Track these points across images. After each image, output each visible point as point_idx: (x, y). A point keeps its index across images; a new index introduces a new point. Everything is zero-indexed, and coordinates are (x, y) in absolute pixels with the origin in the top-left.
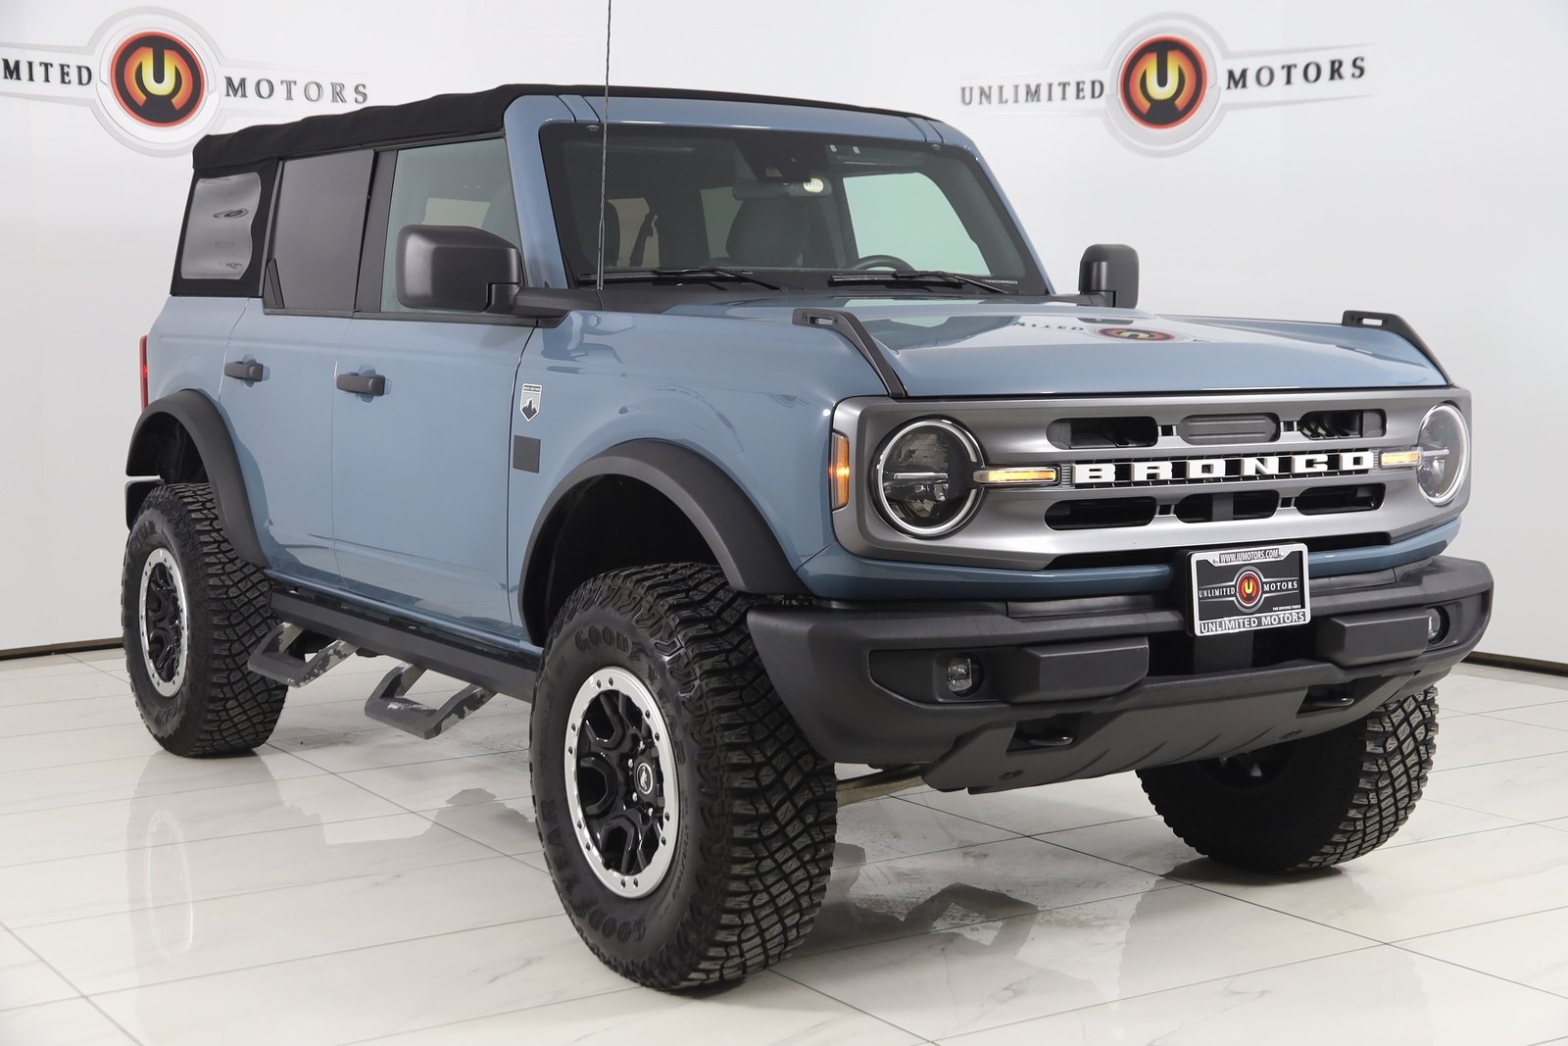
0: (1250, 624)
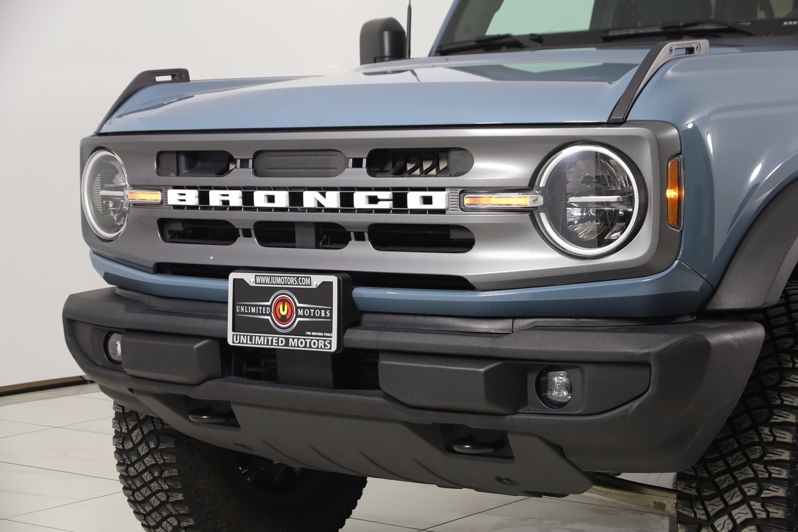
0: (278, 343)
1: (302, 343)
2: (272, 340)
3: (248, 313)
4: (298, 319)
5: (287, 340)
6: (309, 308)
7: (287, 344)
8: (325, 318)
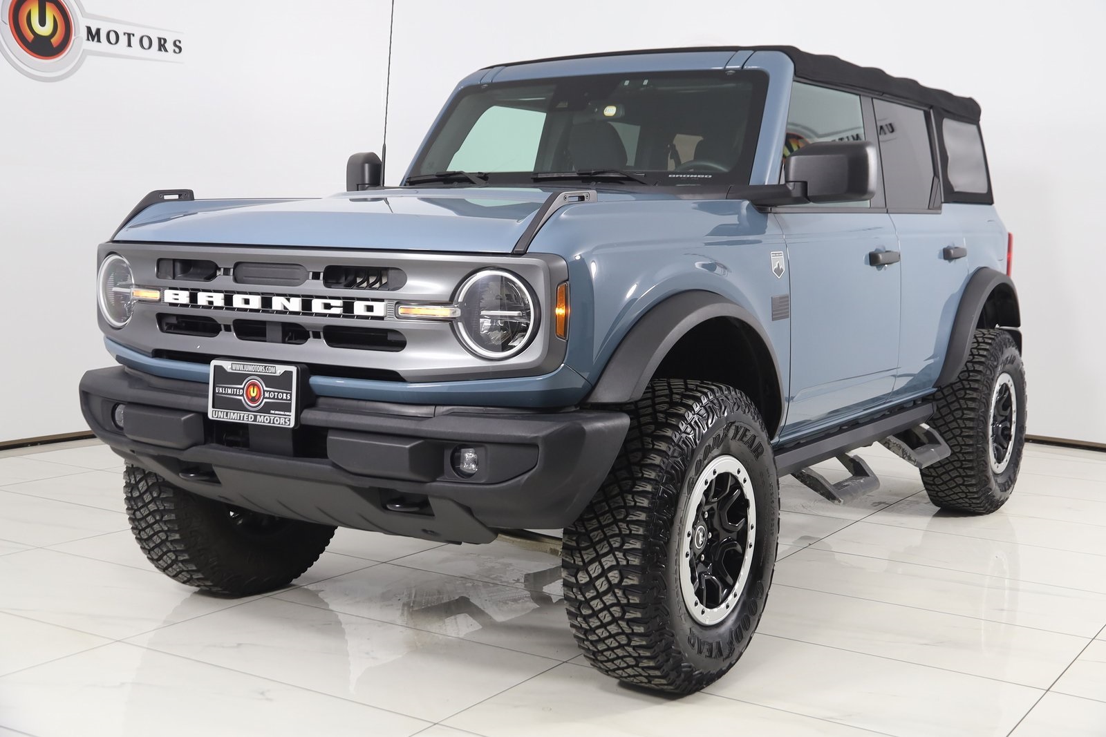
0: (248, 418)
1: (267, 419)
2: (243, 416)
3: (224, 394)
4: (265, 400)
5: (255, 416)
6: (274, 392)
7: (255, 420)
8: (286, 400)
